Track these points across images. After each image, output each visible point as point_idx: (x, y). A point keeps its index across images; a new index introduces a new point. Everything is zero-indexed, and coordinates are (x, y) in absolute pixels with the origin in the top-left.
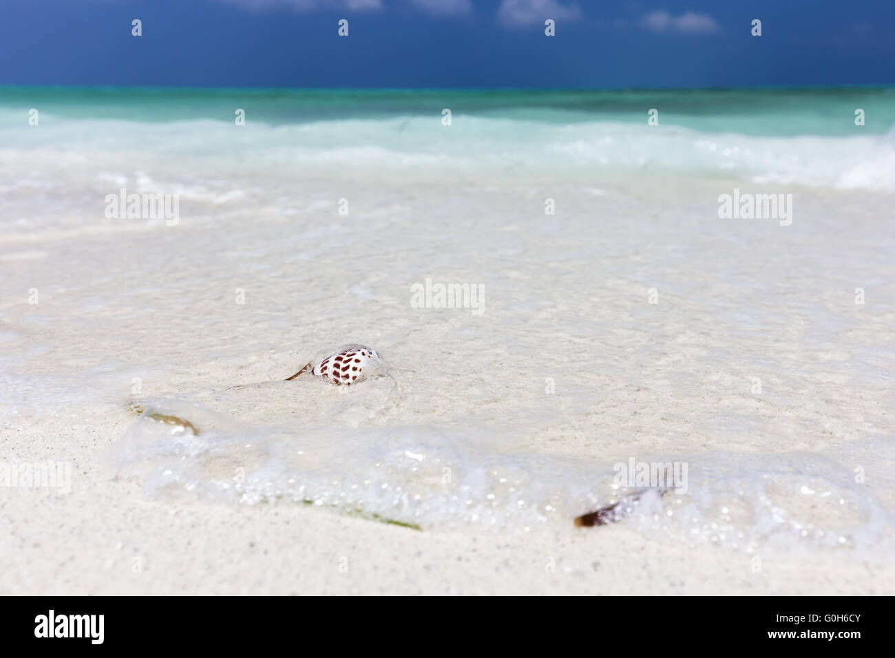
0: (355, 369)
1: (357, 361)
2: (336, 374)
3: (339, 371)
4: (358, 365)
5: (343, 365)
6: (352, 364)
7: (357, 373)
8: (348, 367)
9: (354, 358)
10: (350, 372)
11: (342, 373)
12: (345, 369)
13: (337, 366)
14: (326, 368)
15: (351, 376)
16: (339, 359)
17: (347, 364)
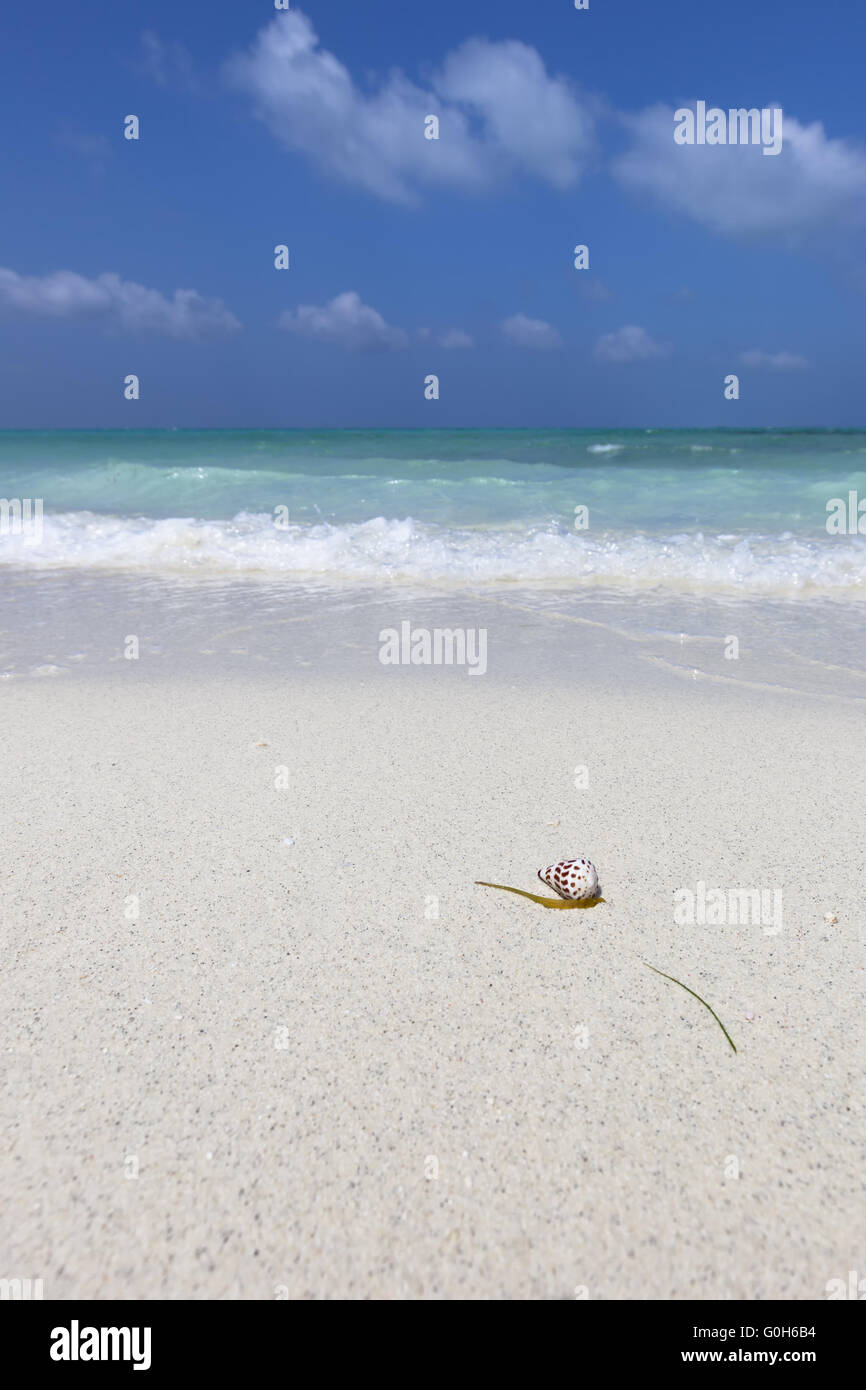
0: (573, 876)
1: (576, 868)
2: (556, 877)
3: (560, 875)
4: (578, 873)
5: (563, 871)
6: (571, 871)
7: (575, 880)
8: (567, 873)
9: (574, 864)
10: (568, 878)
11: (562, 879)
12: (565, 875)
13: (558, 870)
14: (549, 871)
15: (569, 883)
16: (562, 864)
17: (566, 871)
